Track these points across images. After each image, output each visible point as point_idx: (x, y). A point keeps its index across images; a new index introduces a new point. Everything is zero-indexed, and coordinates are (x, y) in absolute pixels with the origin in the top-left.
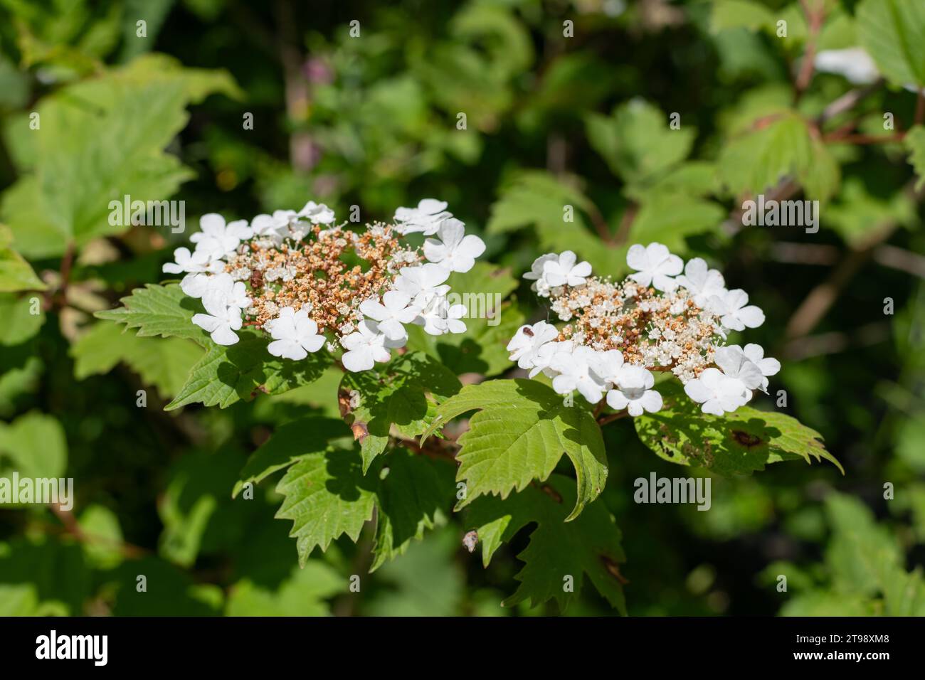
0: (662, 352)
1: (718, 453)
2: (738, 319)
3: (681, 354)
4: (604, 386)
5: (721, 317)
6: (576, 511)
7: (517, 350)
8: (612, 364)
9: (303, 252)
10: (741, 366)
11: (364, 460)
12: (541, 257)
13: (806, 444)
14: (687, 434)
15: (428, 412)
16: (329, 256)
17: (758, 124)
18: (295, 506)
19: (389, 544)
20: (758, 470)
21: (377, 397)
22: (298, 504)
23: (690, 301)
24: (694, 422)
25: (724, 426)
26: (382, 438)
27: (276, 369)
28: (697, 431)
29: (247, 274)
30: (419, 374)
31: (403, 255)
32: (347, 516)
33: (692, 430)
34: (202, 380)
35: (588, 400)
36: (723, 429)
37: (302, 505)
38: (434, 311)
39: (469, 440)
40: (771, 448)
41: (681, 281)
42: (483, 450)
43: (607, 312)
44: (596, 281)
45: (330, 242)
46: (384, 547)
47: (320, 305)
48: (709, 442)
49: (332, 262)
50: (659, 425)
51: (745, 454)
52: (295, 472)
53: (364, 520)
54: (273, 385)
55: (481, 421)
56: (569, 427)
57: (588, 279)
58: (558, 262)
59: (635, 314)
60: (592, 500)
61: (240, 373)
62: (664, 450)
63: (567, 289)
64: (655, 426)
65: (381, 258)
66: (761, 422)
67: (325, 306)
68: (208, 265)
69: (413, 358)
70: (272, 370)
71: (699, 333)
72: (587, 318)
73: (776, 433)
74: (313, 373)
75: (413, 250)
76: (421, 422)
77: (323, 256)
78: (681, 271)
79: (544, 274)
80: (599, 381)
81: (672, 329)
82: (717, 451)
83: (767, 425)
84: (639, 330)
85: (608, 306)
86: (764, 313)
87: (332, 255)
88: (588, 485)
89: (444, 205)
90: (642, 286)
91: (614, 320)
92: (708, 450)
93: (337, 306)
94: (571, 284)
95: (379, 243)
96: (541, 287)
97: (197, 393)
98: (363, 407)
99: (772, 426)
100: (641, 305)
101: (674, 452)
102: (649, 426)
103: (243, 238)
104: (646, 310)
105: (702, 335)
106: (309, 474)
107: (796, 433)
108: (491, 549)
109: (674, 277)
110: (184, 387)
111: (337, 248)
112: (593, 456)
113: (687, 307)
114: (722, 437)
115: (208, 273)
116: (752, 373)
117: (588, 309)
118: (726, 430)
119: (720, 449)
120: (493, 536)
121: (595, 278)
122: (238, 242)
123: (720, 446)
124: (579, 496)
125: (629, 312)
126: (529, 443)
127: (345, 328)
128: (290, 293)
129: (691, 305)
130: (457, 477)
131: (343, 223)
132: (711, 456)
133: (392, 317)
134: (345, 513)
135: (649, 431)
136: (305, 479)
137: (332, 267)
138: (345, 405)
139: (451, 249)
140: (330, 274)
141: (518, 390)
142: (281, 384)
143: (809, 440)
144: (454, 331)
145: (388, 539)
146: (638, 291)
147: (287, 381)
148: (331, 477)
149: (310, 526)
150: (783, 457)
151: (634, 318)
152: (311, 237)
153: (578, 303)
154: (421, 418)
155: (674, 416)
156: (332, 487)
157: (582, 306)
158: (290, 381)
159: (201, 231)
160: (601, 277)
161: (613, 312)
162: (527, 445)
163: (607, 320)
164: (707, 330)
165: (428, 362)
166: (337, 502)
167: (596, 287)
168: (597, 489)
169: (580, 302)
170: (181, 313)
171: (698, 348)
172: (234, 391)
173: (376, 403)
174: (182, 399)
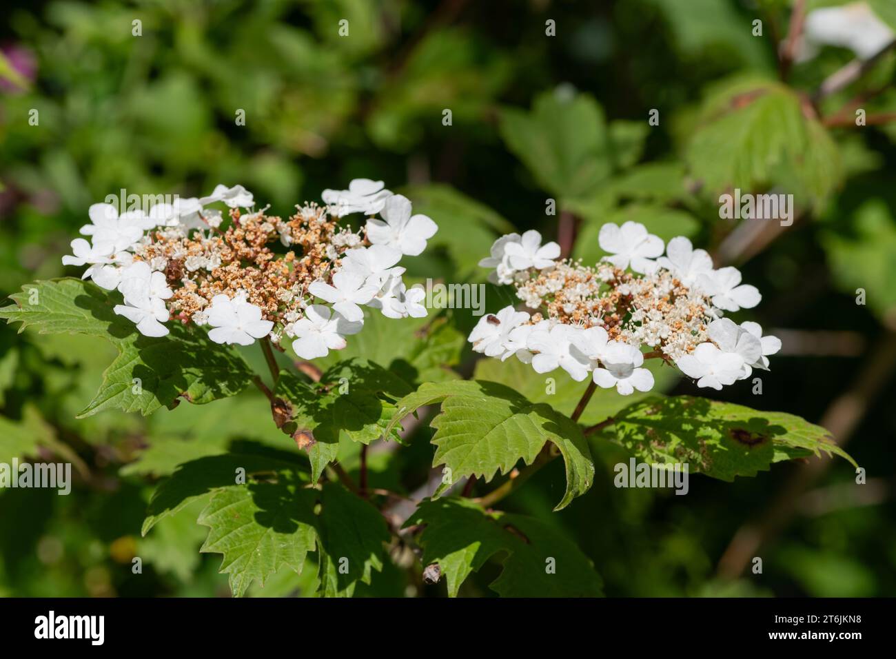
0: (649, 331)
1: (717, 453)
2: (732, 300)
3: (670, 333)
4: (589, 365)
5: (711, 297)
6: (565, 499)
7: (482, 339)
8: (595, 340)
9: (224, 239)
10: (738, 340)
11: (313, 469)
12: (501, 239)
13: (815, 441)
14: (679, 436)
15: (382, 416)
16: (255, 243)
17: (736, 102)
18: (222, 540)
19: (332, 587)
20: (762, 470)
21: (319, 404)
22: (226, 537)
23: (675, 280)
24: (687, 422)
25: (722, 425)
26: (331, 445)
27: (197, 376)
28: (691, 431)
29: (163, 263)
30: (362, 381)
31: (344, 237)
32: (284, 548)
33: (685, 431)
34: (118, 384)
35: (573, 377)
36: (721, 427)
37: (229, 538)
38: (390, 293)
39: (444, 423)
40: (775, 445)
41: (663, 262)
42: (460, 435)
43: (581, 297)
44: (566, 265)
45: (254, 227)
46: (327, 589)
47: (257, 292)
48: (706, 442)
49: (259, 249)
50: (647, 430)
51: (747, 453)
52: (219, 502)
53: (306, 550)
54: (198, 393)
55: (454, 405)
56: (548, 421)
57: (557, 262)
58: (520, 243)
59: (614, 298)
60: (581, 494)
61: (159, 378)
62: (653, 457)
63: (534, 272)
64: (641, 430)
65: (318, 242)
66: (764, 421)
67: (264, 293)
68: (113, 257)
69: (353, 364)
70: (193, 376)
71: (688, 312)
72: (559, 303)
73: (781, 430)
74: (237, 384)
75: (354, 231)
76: (375, 427)
77: (248, 244)
78: (661, 252)
79: (505, 259)
80: (582, 359)
81: (658, 309)
82: (715, 451)
83: (770, 424)
84: (619, 315)
85: (581, 289)
86: (760, 292)
87: (258, 241)
88: (576, 476)
89: (381, 184)
90: (619, 268)
91: (590, 305)
92: (704, 451)
93: (277, 292)
94: (538, 267)
95: (314, 225)
96: (503, 273)
97: (114, 398)
98: (305, 415)
99: (775, 424)
100: (620, 287)
101: (666, 459)
102: (635, 431)
103: (147, 228)
104: (626, 293)
105: (692, 314)
106: (234, 505)
107: (803, 430)
108: (457, 581)
109: (655, 259)
110: (99, 392)
111: (263, 233)
112: (577, 450)
113: (672, 287)
114: (720, 436)
115: (114, 264)
116: (750, 345)
117: (560, 293)
118: (724, 429)
119: (719, 449)
120: (458, 568)
121: (565, 260)
122: (142, 233)
123: (719, 446)
124: (568, 483)
125: (607, 296)
126: (507, 432)
127: (290, 316)
128: (217, 283)
129: (678, 285)
130: (433, 462)
131: (265, 206)
132: (708, 458)
133: (345, 300)
134: (282, 546)
135: (635, 437)
136: (230, 510)
137: (260, 254)
138: (282, 415)
139: (397, 230)
140: (257, 263)
141: (481, 390)
142: (205, 392)
143: (818, 437)
144: (414, 315)
145: (331, 580)
146: (615, 275)
147: (211, 389)
148: (258, 509)
149: (241, 561)
150: (790, 456)
151: (613, 302)
152: (229, 223)
153: (548, 288)
154: (375, 421)
155: (663, 419)
156: (262, 520)
157: (552, 290)
158: (215, 390)
159: (90, 222)
160: (571, 260)
161: (589, 296)
162: (505, 433)
163: (583, 305)
164: (698, 309)
165: (371, 368)
166: (269, 537)
167: (565, 270)
168: (586, 483)
169: (549, 287)
170: (80, 312)
171: (689, 328)
172: (155, 397)
173: (319, 410)
174: (98, 405)
